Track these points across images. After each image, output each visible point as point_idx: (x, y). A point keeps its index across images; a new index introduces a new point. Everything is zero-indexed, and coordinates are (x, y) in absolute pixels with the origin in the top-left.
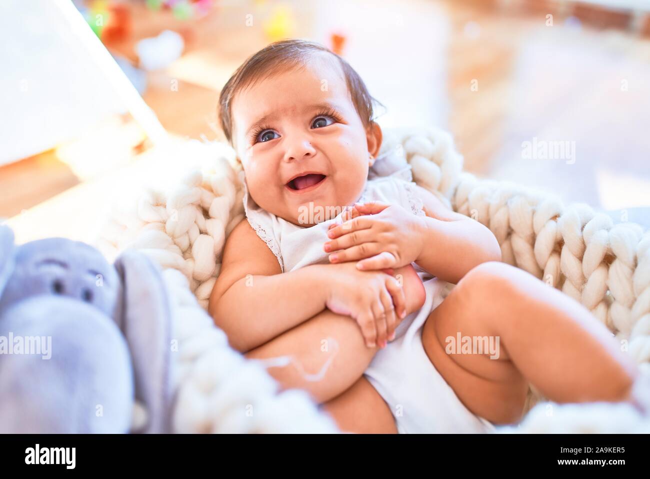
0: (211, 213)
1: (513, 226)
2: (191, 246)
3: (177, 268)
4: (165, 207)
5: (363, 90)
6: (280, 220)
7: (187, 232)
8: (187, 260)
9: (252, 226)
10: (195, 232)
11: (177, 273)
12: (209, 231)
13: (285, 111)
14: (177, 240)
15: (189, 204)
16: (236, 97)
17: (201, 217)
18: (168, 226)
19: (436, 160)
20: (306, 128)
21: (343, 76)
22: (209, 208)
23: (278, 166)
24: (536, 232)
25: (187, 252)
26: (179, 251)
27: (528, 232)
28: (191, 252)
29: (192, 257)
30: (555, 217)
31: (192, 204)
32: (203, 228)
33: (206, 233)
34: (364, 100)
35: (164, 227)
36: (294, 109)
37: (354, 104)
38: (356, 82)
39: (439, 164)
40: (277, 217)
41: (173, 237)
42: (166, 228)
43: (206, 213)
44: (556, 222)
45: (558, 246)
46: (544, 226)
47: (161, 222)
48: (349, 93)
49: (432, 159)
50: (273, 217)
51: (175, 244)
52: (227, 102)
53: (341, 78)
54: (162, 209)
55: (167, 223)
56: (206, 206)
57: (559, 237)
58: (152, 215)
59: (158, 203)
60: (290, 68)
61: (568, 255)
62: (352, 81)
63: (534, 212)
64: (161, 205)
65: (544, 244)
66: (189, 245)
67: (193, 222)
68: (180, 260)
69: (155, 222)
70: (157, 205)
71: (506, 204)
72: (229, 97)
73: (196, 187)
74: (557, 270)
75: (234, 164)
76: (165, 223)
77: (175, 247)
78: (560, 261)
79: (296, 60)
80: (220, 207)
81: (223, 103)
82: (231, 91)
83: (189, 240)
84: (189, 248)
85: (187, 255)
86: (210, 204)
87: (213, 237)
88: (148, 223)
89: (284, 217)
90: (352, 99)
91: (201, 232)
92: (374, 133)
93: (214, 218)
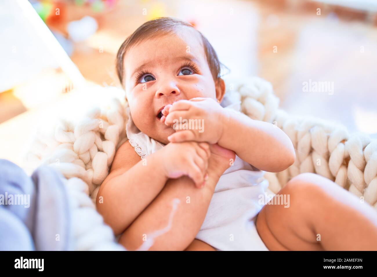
0: (106, 136)
1: (314, 147)
2: (91, 160)
3: (80, 177)
4: (73, 132)
5: (215, 56)
6: (152, 140)
7: (89, 150)
8: (88, 170)
9: (132, 145)
10: (94, 150)
11: (79, 181)
12: (104, 149)
13: (160, 61)
14: (81, 156)
15: (90, 131)
16: (127, 52)
17: (99, 139)
18: (76, 146)
19: (262, 100)
20: (174, 75)
21: (202, 44)
22: (105, 133)
23: (151, 101)
24: (330, 151)
25: (88, 164)
26: (82, 164)
27: (324, 151)
28: (91, 164)
29: (92, 168)
30: (344, 141)
31: (93, 131)
32: (100, 147)
33: (102, 151)
34: (215, 63)
35: (73, 147)
36: (167, 60)
37: (208, 64)
38: (211, 50)
39: (263, 103)
40: (150, 138)
41: (78, 154)
42: (74, 147)
43: (103, 137)
44: (344, 144)
45: (346, 161)
46: (336, 147)
47: (70, 143)
48: (206, 56)
49: (258, 100)
50: (148, 138)
51: (80, 158)
52: (122, 55)
53: (200, 44)
54: (71, 133)
55: (74, 144)
56: (103, 131)
57: (346, 155)
58: (64, 138)
59: (69, 130)
60: (166, 34)
61: (353, 168)
62: (208, 48)
63: (328, 138)
64: (70, 131)
65: (336, 159)
66: (90, 159)
67: (93, 143)
68: (82, 171)
69: (66, 143)
70: (68, 131)
71: (309, 131)
72: (123, 52)
73: (96, 118)
74: (345, 177)
75: (123, 102)
76: (73, 144)
77: (80, 161)
78: (347, 171)
79: (170, 29)
80: (112, 133)
81: (119, 56)
82: (125, 48)
83: (90, 155)
84: (90, 161)
85: (88, 166)
86: (106, 130)
87: (107, 154)
88: (61, 143)
89: (155, 138)
90: (207, 60)
91: (99, 150)
92: (221, 86)
93: (108, 140)
